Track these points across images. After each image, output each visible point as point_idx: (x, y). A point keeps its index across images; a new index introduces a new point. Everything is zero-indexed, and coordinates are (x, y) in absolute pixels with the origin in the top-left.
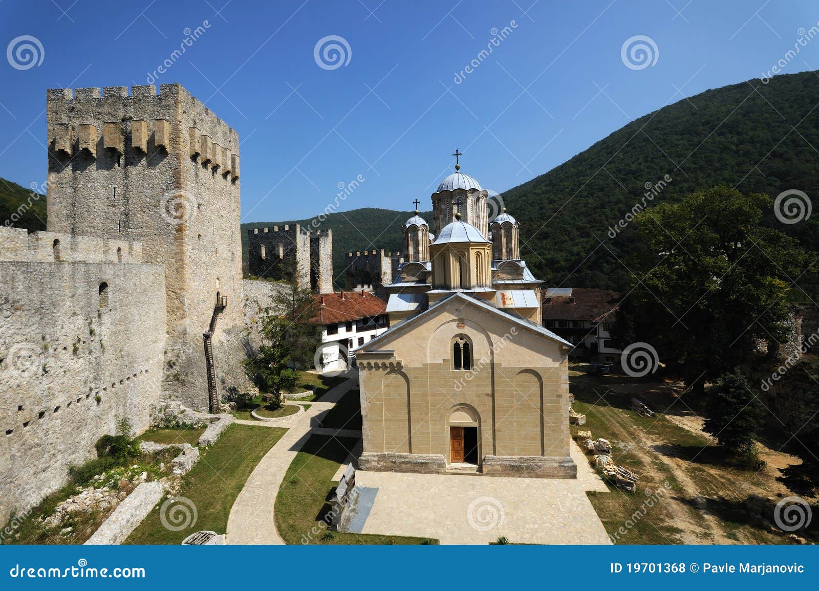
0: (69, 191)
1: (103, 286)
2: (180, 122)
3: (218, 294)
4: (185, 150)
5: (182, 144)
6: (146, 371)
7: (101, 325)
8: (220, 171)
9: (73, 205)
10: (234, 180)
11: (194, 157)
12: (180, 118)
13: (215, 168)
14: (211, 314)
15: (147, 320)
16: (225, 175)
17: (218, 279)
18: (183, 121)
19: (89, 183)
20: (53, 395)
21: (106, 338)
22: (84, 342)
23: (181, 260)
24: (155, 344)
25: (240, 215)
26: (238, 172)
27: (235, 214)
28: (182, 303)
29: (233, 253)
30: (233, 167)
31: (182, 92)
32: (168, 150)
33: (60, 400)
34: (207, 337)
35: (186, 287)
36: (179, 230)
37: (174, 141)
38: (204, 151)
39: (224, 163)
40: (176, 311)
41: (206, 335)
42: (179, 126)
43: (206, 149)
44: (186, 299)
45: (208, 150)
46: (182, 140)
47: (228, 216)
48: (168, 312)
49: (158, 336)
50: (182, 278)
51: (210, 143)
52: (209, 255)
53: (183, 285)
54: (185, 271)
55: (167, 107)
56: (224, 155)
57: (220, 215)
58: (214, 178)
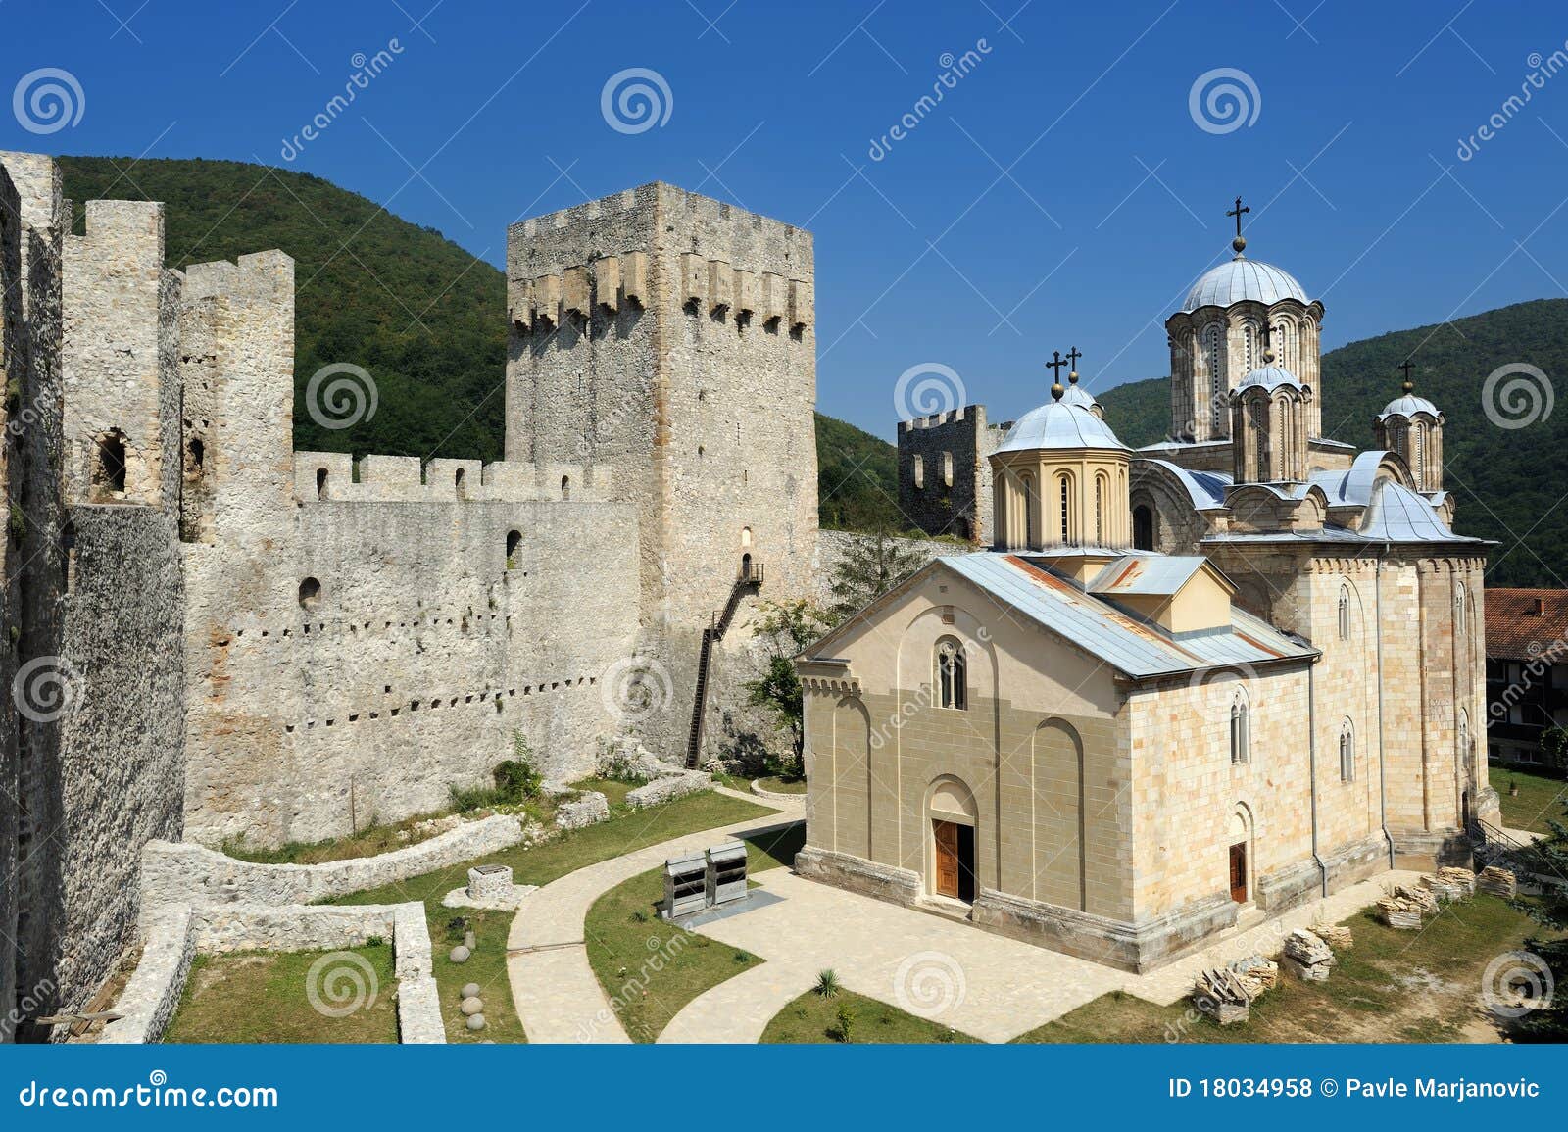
0: (529, 385)
1: (513, 538)
2: (661, 249)
3: (747, 557)
4: (671, 299)
5: (665, 287)
6: (592, 680)
7: (508, 594)
8: (757, 320)
9: (533, 407)
10: (797, 331)
11: (691, 306)
12: (660, 243)
13: (744, 317)
14: (726, 594)
16: (772, 325)
17: (747, 528)
18: (668, 245)
19: (551, 370)
20: (431, 682)
21: (516, 615)
22: (479, 617)
23: (659, 494)
24: (615, 639)
25: (813, 400)
26: (805, 313)
27: (801, 398)
28: (660, 569)
29: (791, 478)
30: (791, 306)
31: (665, 194)
32: (644, 302)
33: (440, 691)
34: (714, 634)
35: (666, 542)
36: (658, 442)
37: (652, 285)
38: (712, 291)
39: (767, 304)
40: (653, 583)
41: (707, 632)
42: (660, 258)
43: (715, 286)
44: (666, 565)
45: (721, 288)
46: (664, 281)
47: (780, 405)
48: (642, 586)
49: (623, 626)
50: (661, 527)
51: (726, 274)
52: (724, 484)
53: (662, 539)
54: (665, 514)
55: (644, 227)
56: (767, 286)
57: (757, 405)
58: (741, 335)
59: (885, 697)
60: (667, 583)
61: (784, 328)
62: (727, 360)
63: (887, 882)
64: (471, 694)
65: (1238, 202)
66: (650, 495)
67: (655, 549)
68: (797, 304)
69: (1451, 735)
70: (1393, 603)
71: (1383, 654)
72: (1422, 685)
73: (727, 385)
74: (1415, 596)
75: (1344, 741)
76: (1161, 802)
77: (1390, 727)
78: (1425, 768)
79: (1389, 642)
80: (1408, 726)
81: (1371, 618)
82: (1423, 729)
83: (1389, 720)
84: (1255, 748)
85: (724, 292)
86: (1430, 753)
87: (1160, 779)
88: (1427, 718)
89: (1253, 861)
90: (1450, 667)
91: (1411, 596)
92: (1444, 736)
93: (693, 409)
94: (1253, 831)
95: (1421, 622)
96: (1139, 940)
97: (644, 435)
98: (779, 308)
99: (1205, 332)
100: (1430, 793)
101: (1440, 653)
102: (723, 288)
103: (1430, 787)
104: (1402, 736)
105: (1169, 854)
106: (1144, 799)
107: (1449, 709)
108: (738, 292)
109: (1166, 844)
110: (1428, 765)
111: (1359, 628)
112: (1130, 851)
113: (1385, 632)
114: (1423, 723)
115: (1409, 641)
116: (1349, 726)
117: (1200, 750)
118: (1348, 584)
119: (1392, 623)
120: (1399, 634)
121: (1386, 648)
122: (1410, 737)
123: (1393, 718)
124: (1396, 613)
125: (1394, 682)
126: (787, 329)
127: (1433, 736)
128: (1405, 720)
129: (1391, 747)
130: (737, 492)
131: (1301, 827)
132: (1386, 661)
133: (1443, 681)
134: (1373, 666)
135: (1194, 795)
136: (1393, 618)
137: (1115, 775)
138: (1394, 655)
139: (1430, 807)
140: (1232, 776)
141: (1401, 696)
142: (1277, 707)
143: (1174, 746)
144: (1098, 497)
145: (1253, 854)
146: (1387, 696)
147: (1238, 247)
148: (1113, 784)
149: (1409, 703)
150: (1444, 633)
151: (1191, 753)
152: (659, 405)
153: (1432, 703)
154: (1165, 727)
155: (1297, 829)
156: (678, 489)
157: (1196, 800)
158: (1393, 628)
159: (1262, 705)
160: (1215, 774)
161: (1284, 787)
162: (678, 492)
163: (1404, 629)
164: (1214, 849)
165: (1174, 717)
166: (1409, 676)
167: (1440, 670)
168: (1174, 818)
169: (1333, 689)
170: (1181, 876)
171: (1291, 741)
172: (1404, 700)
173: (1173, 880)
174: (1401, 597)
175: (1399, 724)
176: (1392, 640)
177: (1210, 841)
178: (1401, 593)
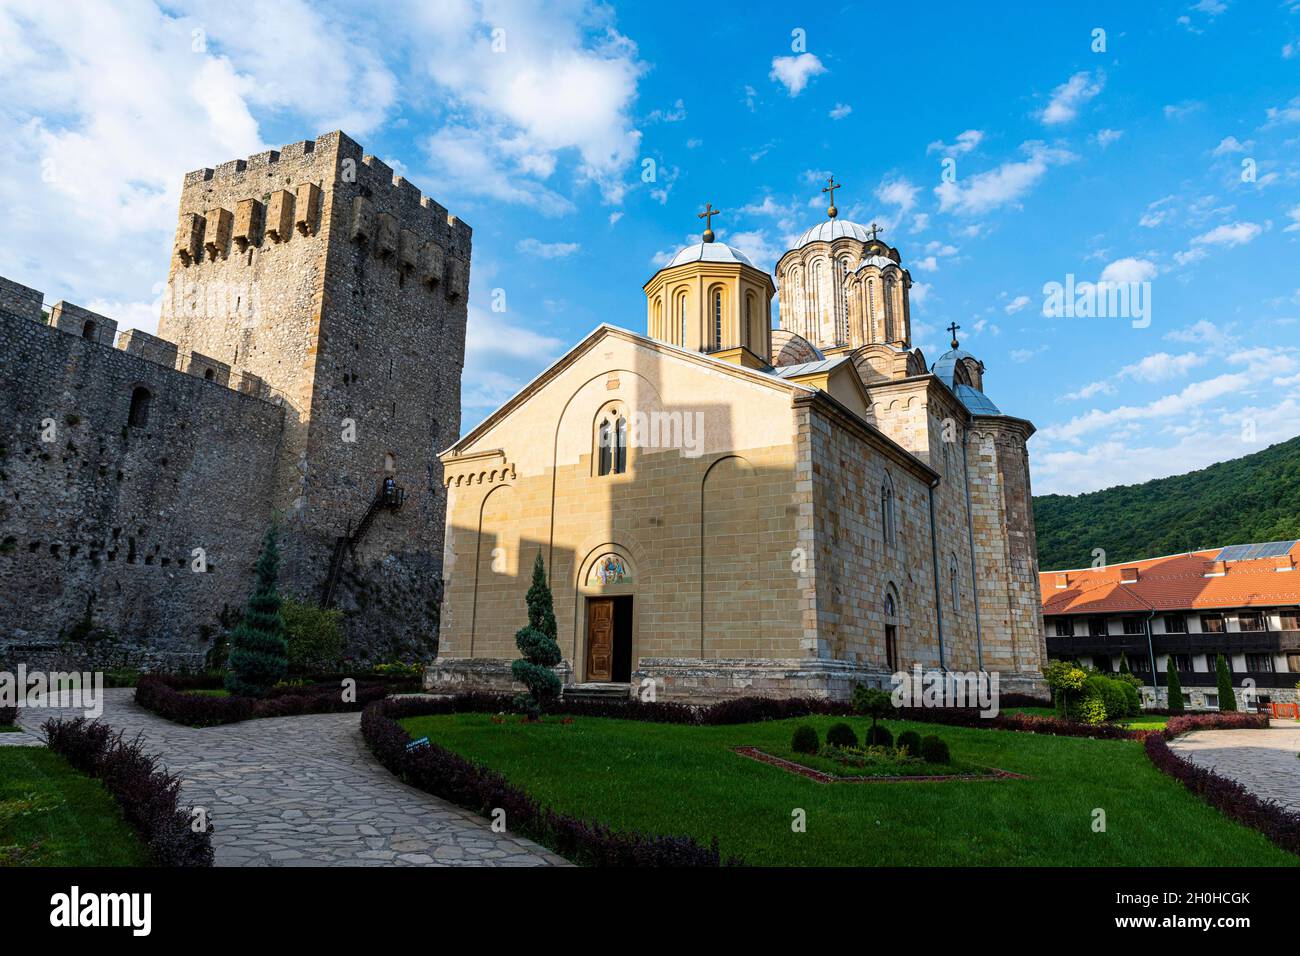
1: (141, 394)
8: (419, 276)
14: (362, 508)
15: (225, 482)
16: (429, 286)
21: (131, 474)
28: (299, 470)
29: (435, 423)
34: (347, 544)
40: (290, 482)
41: (341, 540)
44: (306, 465)
45: (387, 236)
47: (431, 357)
51: (393, 226)
56: (430, 253)
57: (410, 349)
58: (401, 288)
60: (305, 481)
61: (440, 295)
62: (387, 302)
65: (832, 180)
67: (297, 451)
68: (455, 276)
70: (976, 470)
71: (973, 512)
72: (1004, 540)
73: (385, 323)
74: (994, 464)
75: (953, 575)
76: (835, 539)
77: (981, 577)
78: (1011, 614)
79: (976, 503)
80: (995, 576)
81: (962, 477)
82: (1008, 578)
83: (980, 570)
84: (899, 537)
85: (388, 241)
86: (1014, 600)
87: (834, 517)
88: (1010, 569)
90: (1023, 528)
91: (990, 464)
92: (1022, 588)
94: (900, 617)
95: (999, 486)
96: (825, 671)
98: (437, 272)
100: (1017, 637)
101: (1015, 515)
103: (1016, 631)
104: (991, 586)
105: (842, 599)
106: (823, 529)
107: (1024, 564)
108: (400, 248)
109: (841, 589)
110: (1014, 611)
111: (956, 481)
113: (973, 493)
114: (1007, 574)
115: (991, 502)
116: (955, 562)
117: (862, 510)
119: (978, 486)
120: (983, 495)
121: (974, 507)
122: (996, 586)
123: (983, 569)
124: (980, 477)
125: (983, 537)
126: (444, 296)
127: (1015, 586)
128: (993, 571)
129: (983, 595)
130: (385, 419)
131: (933, 634)
132: (975, 519)
133: (1018, 539)
134: (967, 520)
135: (859, 551)
136: (977, 482)
137: (794, 502)
138: (981, 513)
139: (1018, 649)
140: (884, 552)
141: (988, 549)
142: (912, 510)
143: (843, 491)
144: (749, 315)
145: (901, 640)
146: (978, 549)
148: (793, 510)
149: (995, 556)
150: (1016, 498)
151: (856, 508)
152: (316, 319)
153: (1013, 557)
154: (837, 467)
155: (930, 635)
156: (327, 398)
157: (861, 558)
158: (978, 491)
159: (901, 499)
160: (873, 541)
161: (919, 589)
162: (327, 402)
163: (987, 491)
164: (876, 617)
165: (842, 464)
166: (993, 532)
167: (1016, 530)
168: (846, 565)
169: (944, 523)
170: (852, 628)
171: (922, 548)
172: (991, 553)
173: (847, 629)
174: (983, 464)
175: (988, 575)
176: (979, 501)
177: (872, 607)
178: (983, 461)
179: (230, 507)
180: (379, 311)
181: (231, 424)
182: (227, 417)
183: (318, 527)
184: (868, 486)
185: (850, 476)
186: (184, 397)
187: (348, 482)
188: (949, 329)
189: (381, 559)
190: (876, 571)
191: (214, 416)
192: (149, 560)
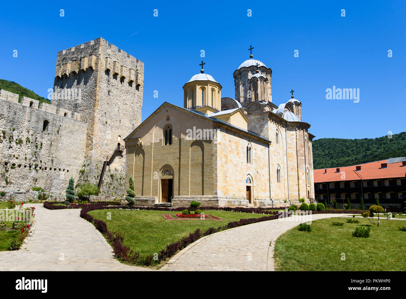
1: (46, 123)
2: (100, 55)
3: (119, 144)
4: (102, 68)
5: (100, 65)
6: (68, 171)
7: (42, 138)
8: (126, 80)
10: (138, 86)
11: (107, 72)
12: (100, 53)
13: (123, 79)
14: (111, 153)
15: (71, 146)
16: (130, 83)
17: (120, 136)
18: (102, 54)
21: (44, 145)
22: (32, 143)
23: (94, 120)
25: (142, 106)
26: (140, 82)
27: (138, 105)
28: (92, 142)
31: (102, 41)
32: (94, 68)
33: (16, 161)
34: (108, 163)
35: (94, 134)
36: (94, 106)
37: (96, 64)
38: (114, 69)
39: (130, 77)
40: (89, 146)
41: (105, 162)
42: (99, 57)
43: (115, 68)
44: (94, 140)
45: (116, 68)
46: (100, 63)
47: (132, 105)
48: (86, 147)
49: (79, 157)
50: (93, 129)
51: (118, 65)
52: (114, 122)
53: (93, 133)
54: (95, 126)
55: (96, 49)
56: (130, 72)
57: (125, 103)
58: (121, 84)
59: (149, 146)
60: (93, 145)
61: (134, 85)
62: (117, 89)
63: (147, 200)
64: (26, 165)
65: (251, 46)
66: (91, 121)
67: (91, 136)
68: (138, 79)
69: (305, 174)
72: (297, 160)
73: (117, 96)
74: (295, 136)
75: (278, 171)
76: (226, 163)
77: (290, 171)
78: (298, 182)
79: (289, 148)
80: (294, 171)
81: (284, 141)
82: (298, 171)
83: (289, 169)
84: (254, 161)
85: (117, 70)
86: (300, 178)
87: (226, 157)
88: (299, 168)
89: (253, 193)
90: (304, 156)
92: (303, 174)
93: (106, 99)
94: (253, 184)
95: (296, 143)
96: (219, 199)
97: (90, 104)
98: (133, 78)
99: (243, 74)
100: (300, 189)
101: (301, 152)
102: (117, 69)
103: (300, 187)
104: (293, 173)
105: (228, 179)
106: (221, 160)
107: (304, 167)
108: (122, 72)
109: (228, 176)
110: (299, 181)
111: (282, 142)
112: (216, 174)
113: (288, 146)
114: (298, 170)
115: (294, 148)
116: (279, 167)
117: (238, 154)
118: (278, 129)
119: (290, 143)
120: (291, 146)
121: (288, 150)
122: (294, 173)
123: (291, 169)
124: (291, 141)
125: (291, 159)
126: (135, 85)
127: (300, 174)
128: (294, 169)
129: (290, 177)
130: (117, 125)
131: (267, 188)
132: (288, 153)
133: (302, 159)
134: (285, 154)
135: (236, 166)
136: (290, 142)
137: (213, 153)
138: (290, 152)
139: (300, 193)
140: (247, 165)
141: (292, 163)
142: (260, 153)
143: (230, 149)
144: (212, 96)
145: (253, 190)
146: (289, 162)
147: (251, 57)
148: (212, 155)
149: (294, 165)
150: (302, 147)
151: (235, 153)
152: (95, 96)
153: (300, 165)
154: (228, 142)
155: (266, 189)
156: (99, 120)
157: (237, 167)
158: (290, 145)
159: (255, 150)
160: (242, 163)
161: (261, 175)
162: (99, 121)
163: (293, 145)
164: (242, 184)
165: (230, 141)
166: (294, 157)
167: (302, 156)
168: (230, 170)
169: (275, 155)
170: (232, 187)
171: (264, 163)
172: (293, 164)
173: (229, 187)
174: (292, 137)
175: (292, 170)
176: (290, 148)
177: (241, 181)
178: (292, 135)
179: (73, 153)
180: (114, 92)
181: (72, 129)
182: (70, 127)
183: (98, 158)
184: (240, 147)
185: (233, 144)
186: (58, 122)
187: (106, 145)
188: (291, 92)
189: (117, 167)
190: (243, 171)
191: (67, 127)
192: (51, 169)
